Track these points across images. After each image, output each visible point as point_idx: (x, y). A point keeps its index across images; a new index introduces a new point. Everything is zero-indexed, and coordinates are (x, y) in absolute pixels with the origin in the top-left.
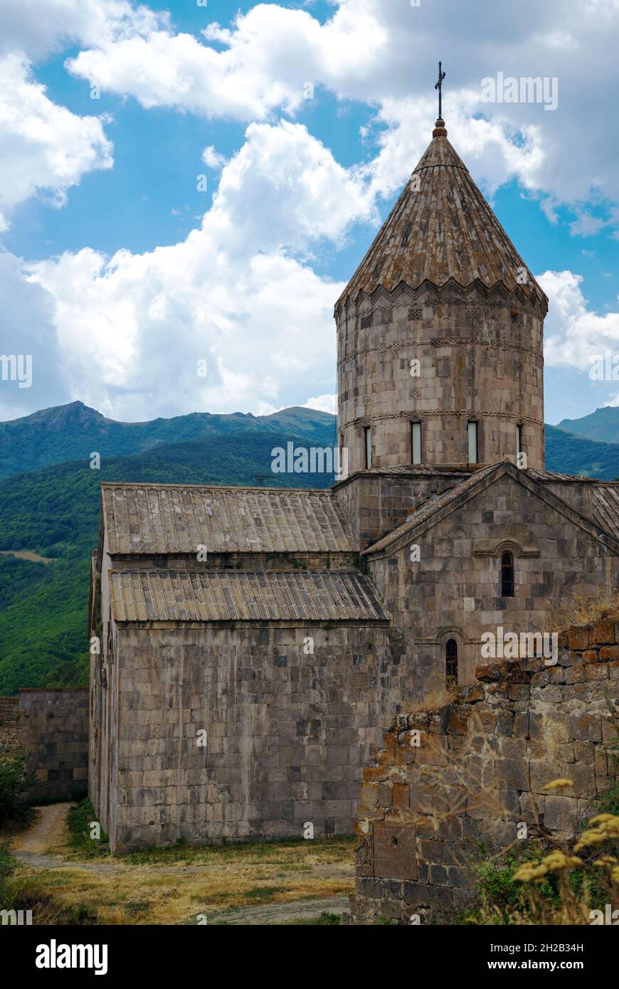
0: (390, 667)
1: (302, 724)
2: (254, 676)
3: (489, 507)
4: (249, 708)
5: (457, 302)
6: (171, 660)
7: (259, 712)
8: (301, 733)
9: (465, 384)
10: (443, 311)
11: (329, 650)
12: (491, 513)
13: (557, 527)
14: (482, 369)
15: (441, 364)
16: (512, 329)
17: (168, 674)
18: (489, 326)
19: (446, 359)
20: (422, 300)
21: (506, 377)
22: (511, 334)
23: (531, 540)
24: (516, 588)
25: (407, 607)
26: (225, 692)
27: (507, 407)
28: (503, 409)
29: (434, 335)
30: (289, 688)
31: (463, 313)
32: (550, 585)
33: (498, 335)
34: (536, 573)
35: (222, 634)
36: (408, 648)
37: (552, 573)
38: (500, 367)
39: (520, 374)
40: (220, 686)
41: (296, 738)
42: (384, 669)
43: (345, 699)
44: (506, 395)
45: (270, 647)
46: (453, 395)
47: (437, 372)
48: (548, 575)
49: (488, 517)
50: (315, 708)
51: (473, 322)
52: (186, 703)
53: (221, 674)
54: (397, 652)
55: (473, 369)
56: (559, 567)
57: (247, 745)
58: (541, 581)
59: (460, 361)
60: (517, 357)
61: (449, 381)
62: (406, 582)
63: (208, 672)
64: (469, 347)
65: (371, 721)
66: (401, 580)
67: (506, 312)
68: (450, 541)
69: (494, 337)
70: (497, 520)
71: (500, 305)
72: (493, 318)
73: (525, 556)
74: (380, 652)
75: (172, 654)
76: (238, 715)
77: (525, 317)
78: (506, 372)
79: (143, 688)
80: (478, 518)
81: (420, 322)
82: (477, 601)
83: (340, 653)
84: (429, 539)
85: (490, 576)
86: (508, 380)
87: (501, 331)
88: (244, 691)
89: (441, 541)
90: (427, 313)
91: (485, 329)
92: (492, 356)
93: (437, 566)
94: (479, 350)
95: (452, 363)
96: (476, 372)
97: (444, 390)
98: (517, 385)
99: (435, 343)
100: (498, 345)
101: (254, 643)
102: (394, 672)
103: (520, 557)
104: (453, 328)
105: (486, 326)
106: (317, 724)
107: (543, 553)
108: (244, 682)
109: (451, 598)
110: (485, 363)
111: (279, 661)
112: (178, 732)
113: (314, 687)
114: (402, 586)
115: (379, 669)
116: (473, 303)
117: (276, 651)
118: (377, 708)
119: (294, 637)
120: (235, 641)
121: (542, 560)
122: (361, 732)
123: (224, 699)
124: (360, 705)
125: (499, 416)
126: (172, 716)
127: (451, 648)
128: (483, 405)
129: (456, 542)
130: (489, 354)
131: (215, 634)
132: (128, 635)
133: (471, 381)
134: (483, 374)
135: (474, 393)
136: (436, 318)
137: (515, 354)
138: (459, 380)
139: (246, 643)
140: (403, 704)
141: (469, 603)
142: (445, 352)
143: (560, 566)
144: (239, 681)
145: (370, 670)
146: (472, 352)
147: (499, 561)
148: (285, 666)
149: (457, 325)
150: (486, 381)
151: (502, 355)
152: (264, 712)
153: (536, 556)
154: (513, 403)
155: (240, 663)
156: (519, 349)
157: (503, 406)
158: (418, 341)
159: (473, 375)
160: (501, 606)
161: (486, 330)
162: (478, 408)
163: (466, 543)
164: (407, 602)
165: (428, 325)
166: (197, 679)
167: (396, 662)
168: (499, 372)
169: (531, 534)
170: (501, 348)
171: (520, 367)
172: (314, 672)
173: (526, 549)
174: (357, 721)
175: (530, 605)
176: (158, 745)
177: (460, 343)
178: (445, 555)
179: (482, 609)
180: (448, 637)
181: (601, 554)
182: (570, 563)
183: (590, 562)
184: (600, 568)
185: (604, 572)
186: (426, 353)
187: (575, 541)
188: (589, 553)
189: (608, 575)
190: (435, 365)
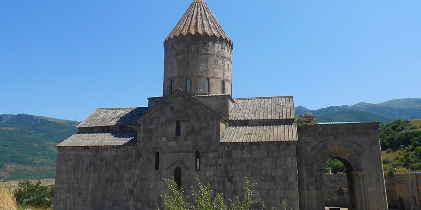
0: (136, 162)
1: (108, 181)
2: (94, 164)
3: (173, 105)
4: (92, 175)
6: (71, 159)
7: (95, 176)
8: (107, 183)
9: (185, 67)
11: (117, 156)
12: (173, 107)
13: (196, 110)
14: (192, 61)
17: (70, 163)
19: (180, 59)
24: (181, 133)
25: (143, 141)
26: (85, 169)
29: (177, 52)
30: (104, 168)
31: (185, 44)
32: (193, 132)
34: (188, 127)
35: (86, 151)
36: (143, 155)
37: (194, 127)
40: (84, 167)
41: (105, 185)
42: (135, 163)
43: (122, 172)
45: (99, 155)
46: (182, 71)
48: (193, 128)
49: (172, 108)
50: (112, 176)
51: (189, 46)
52: (74, 172)
53: (85, 164)
54: (139, 156)
55: (188, 62)
56: (197, 125)
57: (91, 186)
58: (190, 130)
59: (184, 59)
62: (143, 132)
63: (81, 163)
64: (187, 54)
65: (129, 180)
66: (142, 132)
68: (159, 118)
69: (196, 50)
70: (175, 110)
71: (199, 40)
72: (196, 44)
73: (184, 121)
74: (134, 156)
75: (72, 157)
76: (89, 177)
79: (63, 167)
80: (169, 109)
81: (174, 49)
82: (167, 138)
83: (121, 157)
84: (151, 117)
85: (172, 129)
88: (91, 169)
89: (156, 118)
90: (175, 46)
93: (154, 127)
96: (189, 63)
98: (206, 65)
101: (95, 154)
102: (138, 163)
105: (193, 47)
106: (112, 180)
107: (191, 120)
108: (91, 167)
109: (158, 137)
110: (193, 59)
111: (102, 159)
112: (72, 182)
113: (112, 168)
114: (142, 134)
115: (133, 162)
117: (101, 156)
118: (132, 176)
119: (107, 151)
120: (89, 153)
121: (190, 123)
122: (126, 184)
123: (85, 171)
124: (126, 175)
126: (70, 176)
127: (157, 155)
129: (161, 118)
131: (84, 150)
132: (60, 151)
134: (192, 63)
135: (188, 69)
136: (178, 47)
139: (93, 153)
140: (140, 174)
141: (164, 139)
142: (180, 57)
144: (90, 166)
145: (130, 163)
146: (188, 55)
147: (175, 124)
148: (104, 161)
149: (183, 48)
150: (193, 65)
152: (96, 176)
153: (188, 121)
155: (90, 160)
156: (207, 54)
158: (173, 55)
159: (188, 63)
160: (175, 140)
161: (193, 49)
163: (164, 118)
164: (143, 140)
166: (78, 165)
167: (139, 160)
168: (198, 62)
169: (187, 113)
171: (207, 60)
172: (112, 163)
173: (185, 119)
174: (125, 180)
175: (186, 139)
176: (66, 186)
177: (184, 54)
178: (157, 122)
179: (169, 141)
180: (156, 151)
181: (213, 120)
182: (201, 123)
183: (209, 122)
184: (212, 124)
185: (213, 126)
186: (175, 58)
187: (203, 115)
188: (208, 119)
189: (215, 127)
190: (177, 62)
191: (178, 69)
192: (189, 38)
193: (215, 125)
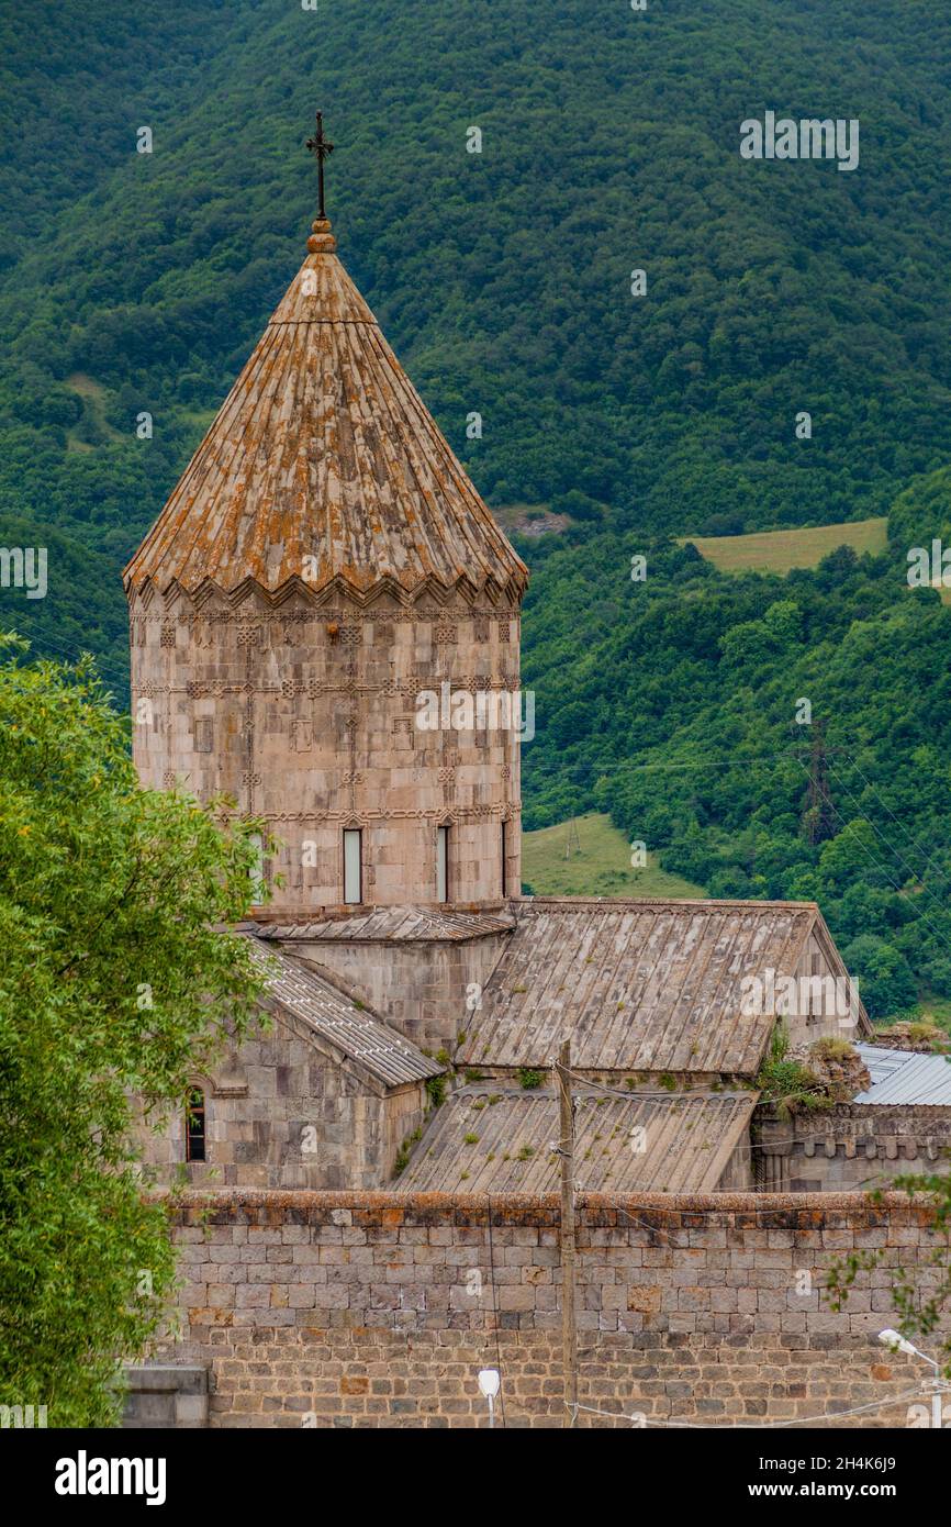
5: (224, 618)
9: (236, 765)
10: (203, 634)
13: (276, 1045)
14: (268, 736)
15: (201, 727)
16: (329, 657)
18: (279, 658)
19: (208, 720)
20: (176, 610)
21: (316, 746)
22: (329, 668)
23: (235, 1067)
24: (211, 1147)
27: (319, 801)
28: (308, 805)
29: (191, 677)
31: (232, 639)
32: (264, 1144)
33: (298, 673)
34: (240, 1123)
37: (269, 1124)
38: (304, 730)
39: (352, 738)
44: (317, 781)
46: (218, 785)
47: (196, 743)
48: (260, 1127)
51: (250, 653)
55: (250, 740)
56: (277, 1113)
58: (251, 1137)
59: (229, 721)
60: (345, 707)
61: (213, 760)
64: (243, 698)
67: (316, 629)
69: (289, 678)
71: (303, 618)
72: (288, 642)
73: (221, 1095)
77: (368, 630)
78: (317, 738)
81: (173, 651)
86: (322, 752)
87: (304, 665)
90: (182, 636)
91: (272, 664)
92: (285, 712)
94: (261, 702)
95: (216, 728)
96: (256, 743)
97: (205, 777)
98: (345, 757)
99: (193, 691)
100: (298, 692)
103: (214, 1097)
104: (217, 665)
105: (273, 657)
107: (254, 1090)
110: (271, 727)
116: (250, 619)
121: (250, 1104)
125: (301, 819)
128: (268, 801)
130: (279, 709)
133: (247, 761)
134: (271, 746)
135: (251, 781)
136: (193, 644)
137: (339, 701)
138: (228, 758)
142: (206, 707)
143: (281, 1111)
146: (250, 704)
149: (222, 661)
150: (275, 757)
151: (307, 707)
153: (242, 1094)
154: (332, 793)
156: (350, 691)
157: (309, 801)
158: (171, 685)
159: (250, 749)
160: (184, 1178)
161: (274, 667)
162: (259, 806)
165: (182, 659)
168: (300, 740)
169: (234, 1057)
170: (304, 696)
171: (353, 724)
173: (226, 1084)
175: (232, 1175)
177: (228, 691)
181: (350, 1092)
182: (299, 1108)
183: (331, 1105)
184: (347, 1115)
185: (353, 1122)
186: (181, 708)
187: (306, 1070)
188: (330, 1090)
189: (360, 1126)
190: (193, 731)
191: (199, 774)
192: (249, 605)
193: (361, 1115)
